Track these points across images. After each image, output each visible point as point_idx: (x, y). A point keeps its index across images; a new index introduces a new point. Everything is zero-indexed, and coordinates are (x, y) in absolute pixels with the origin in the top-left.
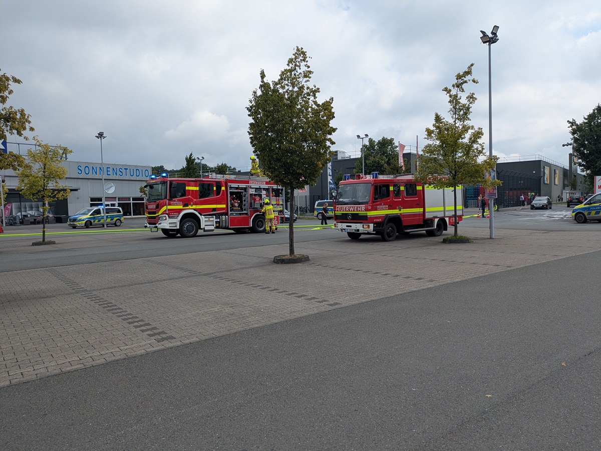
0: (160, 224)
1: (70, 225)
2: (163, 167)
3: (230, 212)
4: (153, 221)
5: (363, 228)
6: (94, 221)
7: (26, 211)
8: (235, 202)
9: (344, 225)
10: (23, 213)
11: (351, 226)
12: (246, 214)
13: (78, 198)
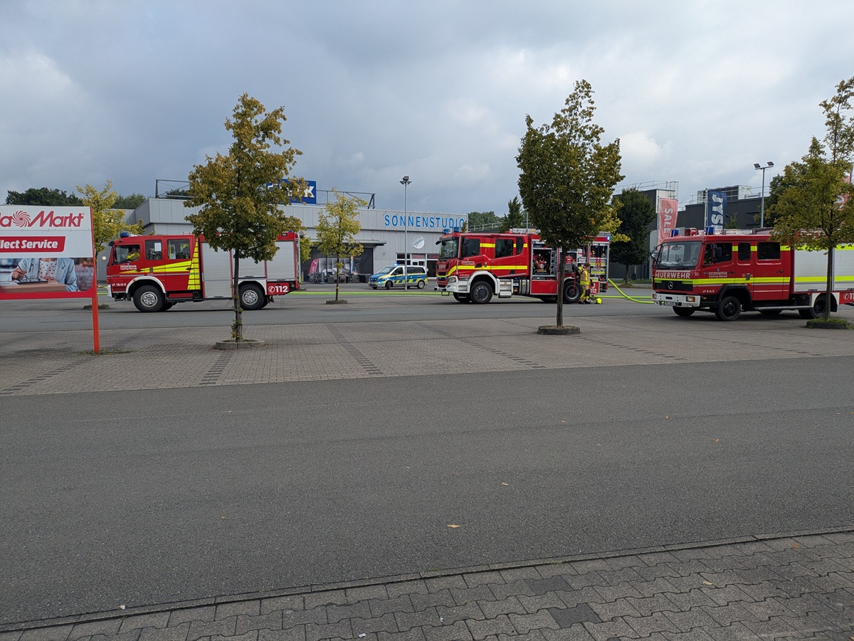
0: (449, 286)
1: (370, 285)
2: (493, 213)
3: (532, 276)
4: (443, 284)
5: (687, 300)
6: (395, 282)
7: (331, 268)
8: (540, 263)
9: (663, 297)
10: (329, 270)
11: (671, 298)
12: (554, 278)
13: (384, 254)
